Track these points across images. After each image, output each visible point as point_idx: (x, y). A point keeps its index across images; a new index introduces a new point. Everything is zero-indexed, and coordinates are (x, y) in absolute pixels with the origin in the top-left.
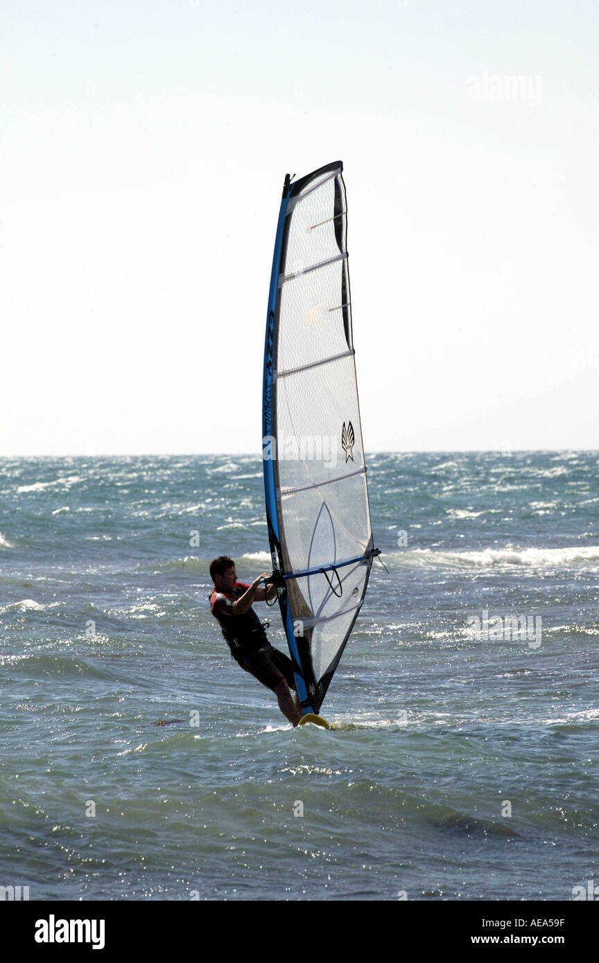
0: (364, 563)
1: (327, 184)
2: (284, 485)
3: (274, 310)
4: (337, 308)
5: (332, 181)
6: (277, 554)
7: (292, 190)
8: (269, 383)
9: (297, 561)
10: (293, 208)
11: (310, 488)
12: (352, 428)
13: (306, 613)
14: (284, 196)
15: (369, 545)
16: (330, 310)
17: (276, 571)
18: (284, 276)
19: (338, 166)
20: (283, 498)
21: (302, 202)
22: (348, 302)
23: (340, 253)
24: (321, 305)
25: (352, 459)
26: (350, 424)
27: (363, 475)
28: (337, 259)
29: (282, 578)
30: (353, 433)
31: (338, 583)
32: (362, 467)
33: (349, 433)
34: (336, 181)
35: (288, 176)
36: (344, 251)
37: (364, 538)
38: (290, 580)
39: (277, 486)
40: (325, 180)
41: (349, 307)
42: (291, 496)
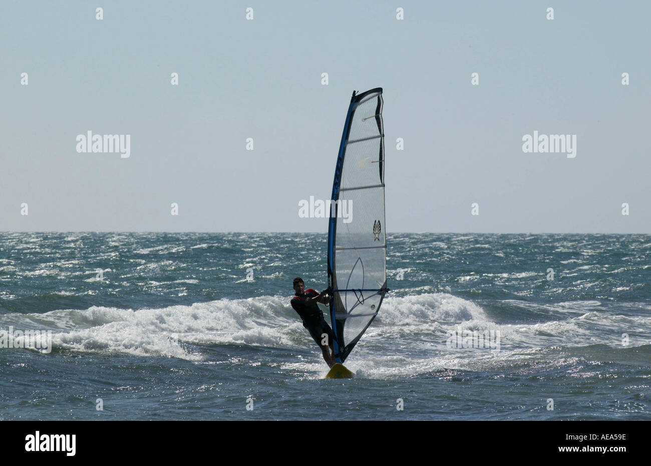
0: (380, 294)
1: (374, 98)
2: (338, 245)
3: (341, 157)
4: (376, 162)
5: (377, 98)
6: (331, 278)
7: (356, 99)
8: (335, 193)
9: (341, 284)
10: (356, 108)
11: (352, 249)
12: (380, 224)
13: (343, 310)
14: (352, 101)
15: (384, 285)
16: (372, 162)
17: (329, 287)
18: (348, 141)
19: (379, 90)
20: (337, 251)
21: (360, 106)
22: (383, 159)
23: (379, 134)
24: (367, 159)
25: (378, 240)
26: (379, 221)
27: (384, 249)
28: (378, 137)
29: (333, 291)
30: (380, 227)
31: (362, 300)
32: (384, 245)
33: (378, 226)
34: (379, 98)
35: (354, 92)
36: (382, 134)
37: (382, 281)
38: (336, 293)
39: (334, 244)
40: (373, 97)
41: (383, 162)
42: (341, 251)
